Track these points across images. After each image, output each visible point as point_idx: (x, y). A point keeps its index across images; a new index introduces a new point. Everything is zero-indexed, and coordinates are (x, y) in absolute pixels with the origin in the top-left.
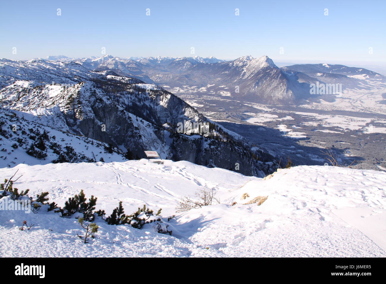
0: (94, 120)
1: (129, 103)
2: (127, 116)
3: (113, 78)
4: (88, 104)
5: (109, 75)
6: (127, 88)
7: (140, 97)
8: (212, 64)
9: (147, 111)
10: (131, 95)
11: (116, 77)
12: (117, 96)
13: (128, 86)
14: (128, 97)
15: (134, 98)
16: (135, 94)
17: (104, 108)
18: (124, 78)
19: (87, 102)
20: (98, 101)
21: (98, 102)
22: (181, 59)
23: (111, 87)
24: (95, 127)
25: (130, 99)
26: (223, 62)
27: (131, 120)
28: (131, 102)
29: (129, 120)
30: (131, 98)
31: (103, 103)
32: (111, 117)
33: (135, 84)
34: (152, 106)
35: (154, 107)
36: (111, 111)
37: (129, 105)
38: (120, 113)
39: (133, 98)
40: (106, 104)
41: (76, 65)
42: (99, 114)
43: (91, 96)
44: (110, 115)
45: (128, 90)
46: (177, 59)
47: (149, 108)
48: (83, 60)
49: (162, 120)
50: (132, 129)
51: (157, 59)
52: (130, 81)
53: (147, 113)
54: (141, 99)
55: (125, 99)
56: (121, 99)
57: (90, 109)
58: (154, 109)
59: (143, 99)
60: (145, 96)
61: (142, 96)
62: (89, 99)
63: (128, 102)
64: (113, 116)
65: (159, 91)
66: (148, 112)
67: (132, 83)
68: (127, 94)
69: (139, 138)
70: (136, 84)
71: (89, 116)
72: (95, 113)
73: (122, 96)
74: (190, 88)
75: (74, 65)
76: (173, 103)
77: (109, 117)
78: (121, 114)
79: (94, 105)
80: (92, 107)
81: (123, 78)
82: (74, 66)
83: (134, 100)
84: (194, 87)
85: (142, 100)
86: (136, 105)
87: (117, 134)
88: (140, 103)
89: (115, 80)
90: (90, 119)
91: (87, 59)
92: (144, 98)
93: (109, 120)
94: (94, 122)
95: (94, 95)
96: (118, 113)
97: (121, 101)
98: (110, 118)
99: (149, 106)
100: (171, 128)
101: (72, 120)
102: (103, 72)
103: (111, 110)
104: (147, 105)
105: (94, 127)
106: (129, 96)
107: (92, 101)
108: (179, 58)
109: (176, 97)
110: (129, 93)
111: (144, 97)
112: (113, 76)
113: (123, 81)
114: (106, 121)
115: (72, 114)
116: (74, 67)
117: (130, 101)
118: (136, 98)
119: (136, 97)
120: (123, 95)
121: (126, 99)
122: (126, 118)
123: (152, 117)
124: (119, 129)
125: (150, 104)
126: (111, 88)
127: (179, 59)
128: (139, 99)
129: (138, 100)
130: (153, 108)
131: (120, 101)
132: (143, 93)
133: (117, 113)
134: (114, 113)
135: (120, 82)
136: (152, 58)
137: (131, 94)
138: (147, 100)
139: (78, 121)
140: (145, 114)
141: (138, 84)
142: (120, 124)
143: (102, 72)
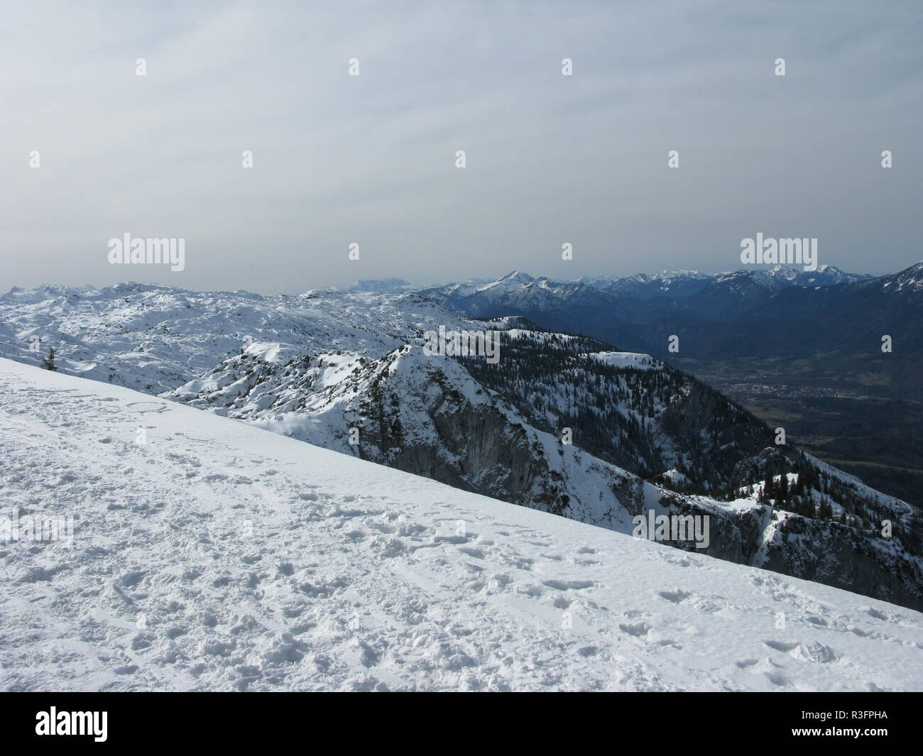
0: (434, 449)
1: (569, 407)
2: (532, 440)
3: (525, 336)
4: (421, 404)
5: (516, 328)
6: (564, 364)
7: (602, 392)
8: (826, 289)
9: (623, 431)
10: (574, 386)
11: (536, 334)
12: (536, 389)
13: (569, 360)
14: (567, 391)
15: (584, 396)
16: (587, 382)
17: (464, 418)
18: (557, 336)
19: (418, 399)
20: (449, 397)
21: (448, 400)
22: (730, 276)
23: (518, 363)
24: (437, 469)
25: (572, 397)
26: (862, 282)
27: (541, 453)
28: (575, 405)
29: (535, 453)
30: (575, 394)
31: (461, 402)
32: (486, 443)
33: (588, 352)
34: (639, 418)
35: (643, 421)
36: (483, 425)
37: (568, 412)
38: (511, 432)
39: (582, 393)
40: (469, 404)
41: (425, 303)
42: (451, 434)
43: (430, 382)
44: (482, 438)
45: (568, 371)
46: (718, 277)
47: (629, 421)
48: (450, 290)
49: (667, 460)
50: (544, 477)
51: (660, 280)
52: (576, 346)
53: (621, 438)
54: (605, 395)
55: (557, 396)
56: (546, 397)
57: (426, 418)
58: (643, 426)
59: (611, 397)
60: (615, 387)
61: (606, 388)
62: (425, 390)
63: (566, 405)
64: (491, 439)
65: (658, 372)
66: (626, 435)
67: (580, 349)
68: (563, 383)
69: (562, 503)
70: (592, 354)
71: (423, 438)
72: (438, 429)
73: (548, 388)
74: (759, 364)
75: (419, 302)
76: (701, 407)
77: (477, 443)
78: (512, 435)
79: (436, 408)
80: (431, 413)
81: (554, 337)
82: (418, 304)
83: (584, 400)
84: (773, 360)
85: (609, 400)
86: (590, 413)
87: (500, 490)
88: (603, 409)
89: (532, 341)
90: (425, 447)
91: (458, 286)
92: (615, 394)
93: (478, 450)
94: (435, 455)
95: (437, 381)
96: (507, 430)
97: (546, 403)
98: (481, 444)
99: (627, 417)
100: (689, 482)
101: (377, 448)
102: (500, 321)
103: (484, 421)
104: (622, 413)
105: (434, 468)
106: (571, 387)
107: (433, 397)
108: (725, 273)
109: (710, 389)
110: (571, 379)
111: (613, 390)
112: (528, 333)
113: (555, 346)
114: (471, 452)
115: (376, 431)
116: (420, 308)
117: (573, 403)
118: (590, 394)
119: (590, 390)
120: (554, 384)
121: (562, 396)
122: (527, 445)
123: (636, 450)
124: (507, 476)
125: (632, 412)
126: (518, 366)
127: (726, 276)
128: (598, 395)
129: (595, 399)
130: (640, 424)
131: (543, 402)
132: (611, 379)
133: (502, 431)
134: (493, 429)
135: (546, 348)
136: (643, 276)
137: (577, 382)
138: (621, 398)
139: (392, 451)
140: (615, 440)
141: (598, 352)
142: (511, 462)
143: (497, 320)
